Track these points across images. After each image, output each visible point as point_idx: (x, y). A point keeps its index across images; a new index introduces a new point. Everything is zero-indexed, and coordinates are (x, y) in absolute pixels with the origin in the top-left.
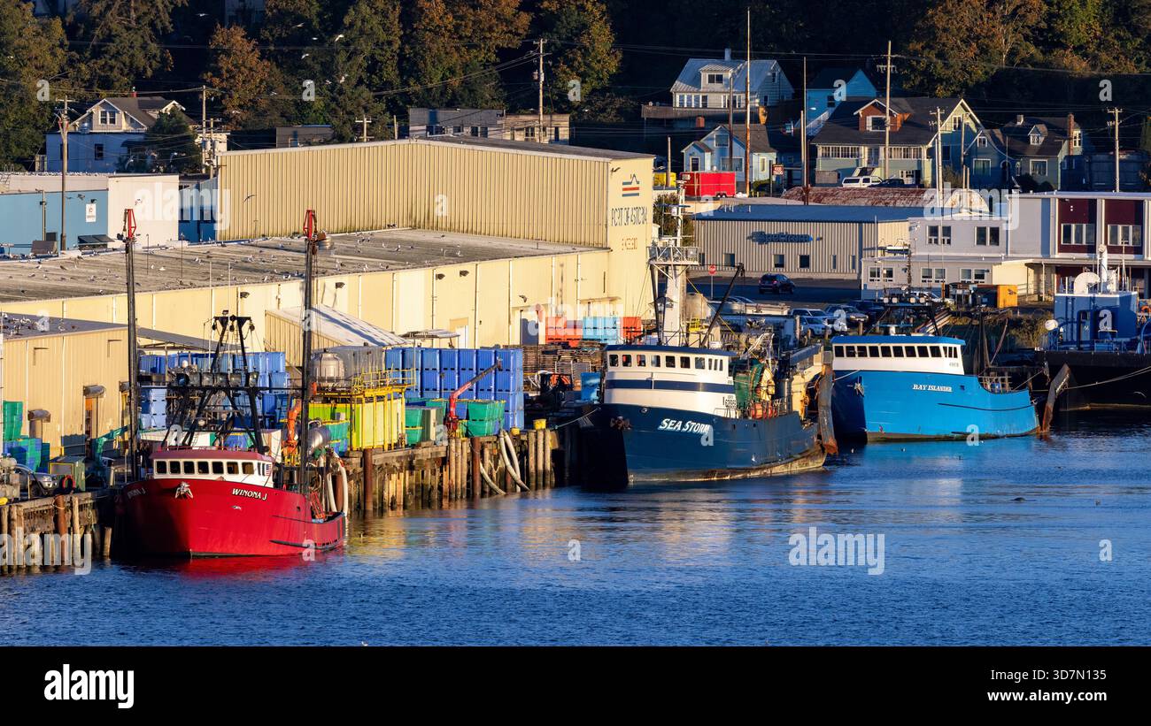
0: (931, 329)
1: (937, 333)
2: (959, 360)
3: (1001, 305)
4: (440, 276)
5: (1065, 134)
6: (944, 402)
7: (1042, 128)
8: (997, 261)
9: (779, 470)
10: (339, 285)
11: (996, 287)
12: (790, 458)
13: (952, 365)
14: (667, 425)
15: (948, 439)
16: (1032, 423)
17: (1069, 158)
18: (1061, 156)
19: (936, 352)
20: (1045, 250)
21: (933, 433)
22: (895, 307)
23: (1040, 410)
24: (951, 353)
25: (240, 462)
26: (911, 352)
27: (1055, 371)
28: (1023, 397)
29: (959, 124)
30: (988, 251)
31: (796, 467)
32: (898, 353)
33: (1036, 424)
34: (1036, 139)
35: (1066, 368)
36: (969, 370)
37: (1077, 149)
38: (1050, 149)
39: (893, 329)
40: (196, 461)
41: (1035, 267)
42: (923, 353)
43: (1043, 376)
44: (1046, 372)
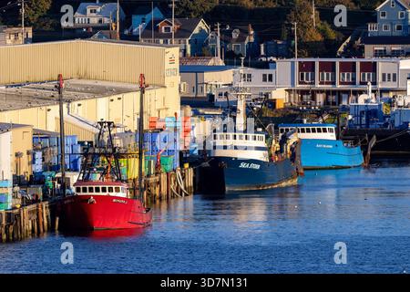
0: (321, 120)
1: (324, 122)
2: (334, 134)
3: (277, 107)
4: (112, 100)
5: (247, 33)
6: (329, 152)
7: (238, 30)
8: (274, 89)
9: (284, 184)
10: (79, 105)
11: (275, 100)
12: (287, 179)
13: (331, 136)
14: (243, 165)
15: (330, 168)
16: (361, 161)
17: (249, 43)
18: (246, 42)
19: (325, 131)
20: (293, 84)
21: (324, 166)
22: (305, 111)
23: (365, 154)
24: (331, 131)
25: (114, 187)
26: (314, 131)
27: (370, 137)
28: (357, 150)
29: (201, 30)
30: (268, 84)
31: (289, 183)
32: (308, 131)
33: (363, 161)
34: (235, 35)
35: (375, 137)
36: (338, 138)
37: (252, 39)
38: (241, 39)
39: (305, 121)
40: (94, 187)
41: (289, 91)
42: (319, 131)
43: (365, 140)
44: (367, 138)
